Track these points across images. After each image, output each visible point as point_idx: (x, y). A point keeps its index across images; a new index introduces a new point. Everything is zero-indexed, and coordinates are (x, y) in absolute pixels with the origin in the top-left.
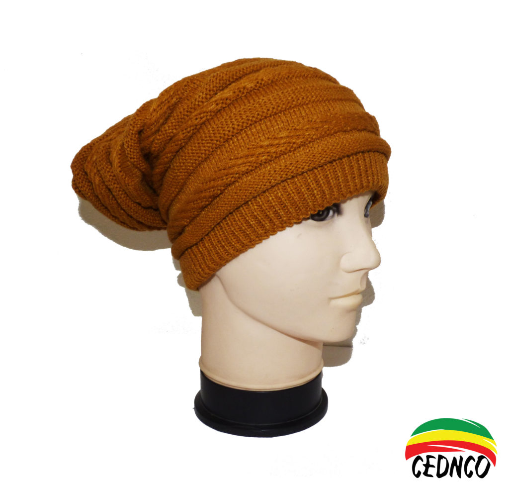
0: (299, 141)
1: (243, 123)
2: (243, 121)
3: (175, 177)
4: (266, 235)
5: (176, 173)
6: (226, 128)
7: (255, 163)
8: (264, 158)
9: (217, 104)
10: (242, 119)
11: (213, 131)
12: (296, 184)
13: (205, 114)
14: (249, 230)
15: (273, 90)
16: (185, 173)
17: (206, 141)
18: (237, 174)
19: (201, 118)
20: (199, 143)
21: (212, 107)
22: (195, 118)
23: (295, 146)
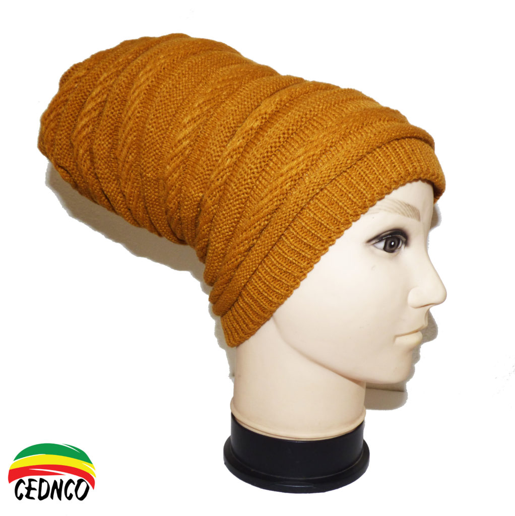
0: (318, 151)
1: (260, 163)
2: (259, 161)
3: (214, 250)
4: (309, 265)
5: (215, 245)
6: (246, 177)
7: (281, 195)
8: (287, 185)
9: (232, 157)
10: (257, 159)
11: (236, 185)
12: (327, 195)
13: (224, 171)
14: (290, 268)
15: (277, 118)
16: (223, 241)
17: (233, 199)
18: (267, 215)
19: (222, 177)
20: (227, 205)
21: (228, 162)
22: (216, 179)
23: (315, 157)
